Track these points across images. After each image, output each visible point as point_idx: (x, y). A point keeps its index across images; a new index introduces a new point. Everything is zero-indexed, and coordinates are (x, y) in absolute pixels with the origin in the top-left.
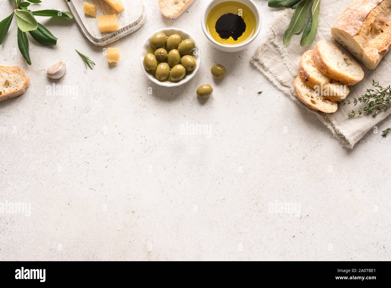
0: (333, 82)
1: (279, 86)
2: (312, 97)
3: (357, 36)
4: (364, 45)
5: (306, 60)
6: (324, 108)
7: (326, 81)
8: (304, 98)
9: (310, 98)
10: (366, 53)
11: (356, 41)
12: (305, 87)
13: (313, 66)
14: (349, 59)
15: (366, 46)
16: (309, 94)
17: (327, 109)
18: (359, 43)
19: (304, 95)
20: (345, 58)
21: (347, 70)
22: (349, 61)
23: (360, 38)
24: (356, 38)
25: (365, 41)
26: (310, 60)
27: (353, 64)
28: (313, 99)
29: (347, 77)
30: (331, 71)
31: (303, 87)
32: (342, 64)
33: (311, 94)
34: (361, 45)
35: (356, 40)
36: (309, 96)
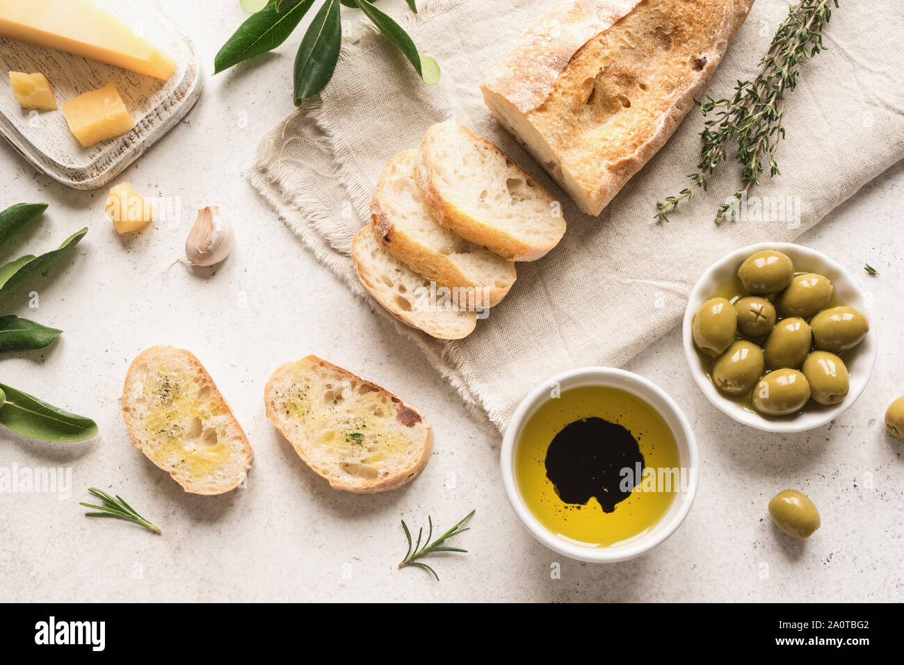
0: (471, 249)
1: (321, 252)
2: (402, 289)
3: (540, 115)
4: (562, 143)
5: (395, 178)
6: (433, 325)
7: (446, 245)
8: (376, 289)
9: (395, 291)
10: (569, 165)
11: (537, 128)
12: (385, 258)
13: (414, 196)
14: (525, 183)
15: (571, 144)
16: (394, 277)
17: (440, 328)
18: (545, 135)
19: (377, 280)
20: (514, 177)
21: (510, 217)
22: (524, 189)
23: (548, 120)
24: (535, 120)
25: (566, 132)
26: (409, 179)
27: (534, 197)
28: (404, 295)
29: (506, 237)
30: (456, 214)
31: (379, 255)
32: (498, 197)
33: (400, 280)
34: (551, 142)
35: (535, 125)
36: (390, 285)
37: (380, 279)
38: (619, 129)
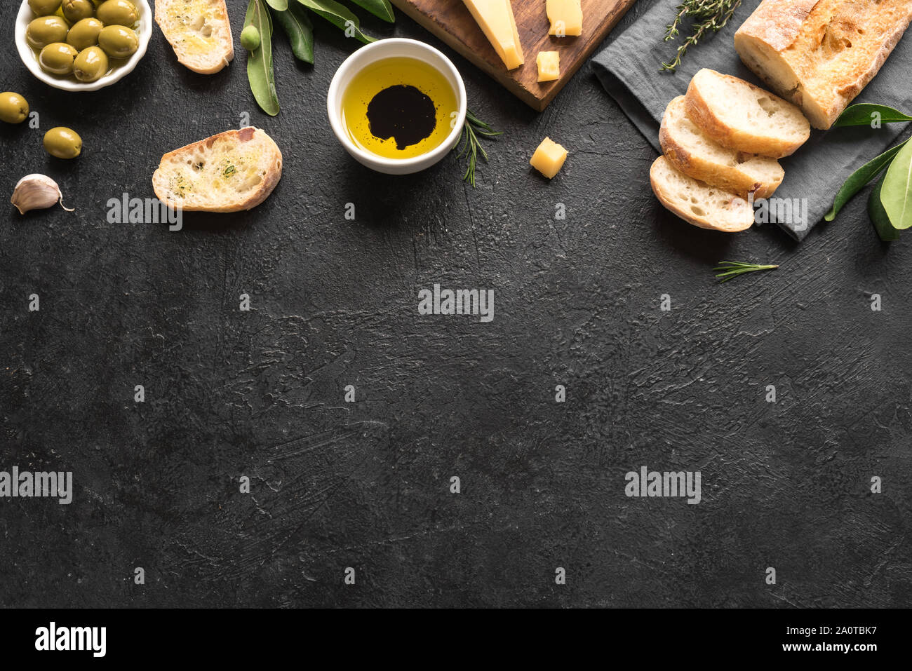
0: (745, 159)
2: (694, 201)
3: (790, 52)
4: (804, 74)
5: (675, 121)
6: (724, 223)
7: (730, 160)
8: (675, 204)
9: (689, 203)
10: (810, 90)
11: (788, 62)
12: (677, 179)
13: (692, 131)
15: (810, 75)
16: (687, 193)
17: (729, 224)
18: (794, 67)
19: (676, 197)
21: (772, 126)
23: (795, 57)
24: (787, 57)
25: (807, 65)
26: (684, 119)
28: (696, 205)
29: (776, 141)
31: (672, 179)
32: (758, 115)
33: (691, 194)
34: (798, 72)
35: (786, 60)
36: (686, 200)
37: (677, 195)
38: (844, 64)
